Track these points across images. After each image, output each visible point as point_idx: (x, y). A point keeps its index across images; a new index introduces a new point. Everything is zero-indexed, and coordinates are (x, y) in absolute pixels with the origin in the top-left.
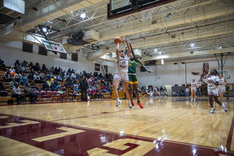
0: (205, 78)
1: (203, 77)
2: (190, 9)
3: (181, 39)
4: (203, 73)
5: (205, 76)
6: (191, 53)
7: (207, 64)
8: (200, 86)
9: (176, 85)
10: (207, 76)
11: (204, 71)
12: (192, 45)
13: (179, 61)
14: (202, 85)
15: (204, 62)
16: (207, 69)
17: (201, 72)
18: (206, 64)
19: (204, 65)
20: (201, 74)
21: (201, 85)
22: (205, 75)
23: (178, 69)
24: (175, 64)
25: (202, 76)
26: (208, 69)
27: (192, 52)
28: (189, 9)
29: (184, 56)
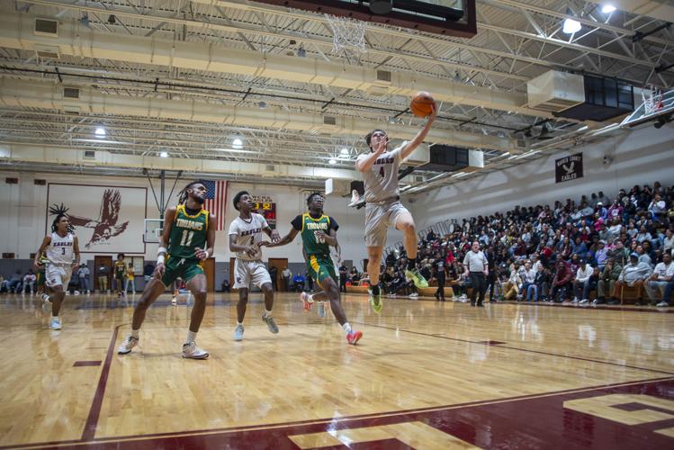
0: (107, 238)
1: (102, 234)
2: (164, 27)
3: (94, 106)
4: (103, 221)
5: (106, 231)
6: (87, 154)
7: (116, 195)
8: (89, 261)
9: (11, 255)
10: (114, 231)
11: (106, 215)
12: (100, 131)
13: (25, 175)
14: (96, 257)
15: (107, 189)
16: (113, 210)
17: (96, 217)
18: (112, 196)
19: (107, 198)
20: (95, 224)
21: (93, 258)
22: (107, 227)
23: (20, 202)
24: (11, 181)
25: (99, 230)
26: (117, 211)
27: (90, 154)
28: (163, 23)
29: (61, 161)
